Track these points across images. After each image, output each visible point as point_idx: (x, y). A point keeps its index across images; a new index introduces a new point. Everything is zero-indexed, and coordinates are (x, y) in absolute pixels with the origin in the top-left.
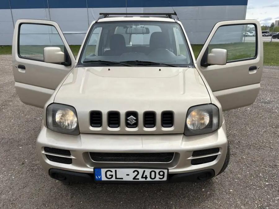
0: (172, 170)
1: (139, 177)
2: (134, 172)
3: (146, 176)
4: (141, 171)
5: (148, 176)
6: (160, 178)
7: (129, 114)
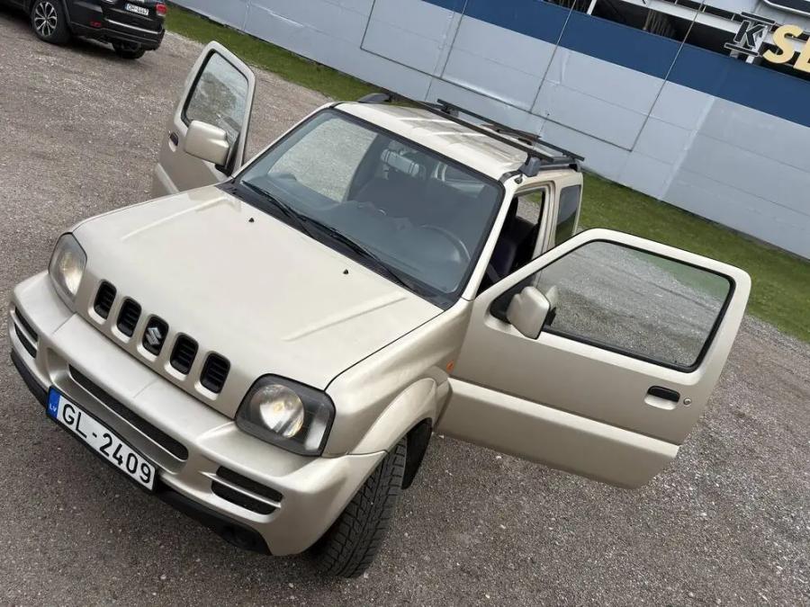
0: (170, 478)
1: (110, 451)
2: (106, 435)
3: (121, 457)
4: (116, 441)
5: (125, 460)
6: (141, 478)
7: (156, 322)
